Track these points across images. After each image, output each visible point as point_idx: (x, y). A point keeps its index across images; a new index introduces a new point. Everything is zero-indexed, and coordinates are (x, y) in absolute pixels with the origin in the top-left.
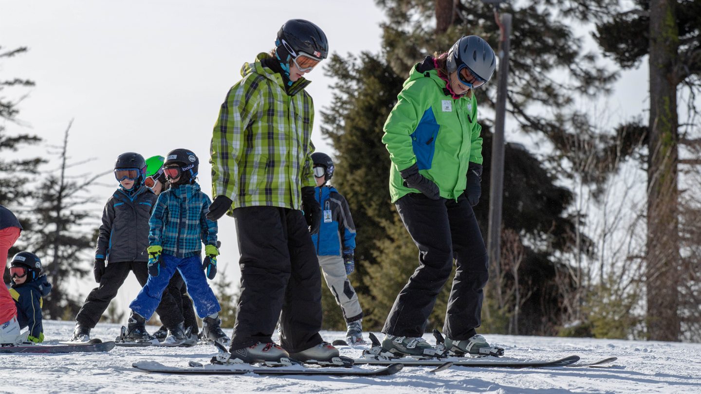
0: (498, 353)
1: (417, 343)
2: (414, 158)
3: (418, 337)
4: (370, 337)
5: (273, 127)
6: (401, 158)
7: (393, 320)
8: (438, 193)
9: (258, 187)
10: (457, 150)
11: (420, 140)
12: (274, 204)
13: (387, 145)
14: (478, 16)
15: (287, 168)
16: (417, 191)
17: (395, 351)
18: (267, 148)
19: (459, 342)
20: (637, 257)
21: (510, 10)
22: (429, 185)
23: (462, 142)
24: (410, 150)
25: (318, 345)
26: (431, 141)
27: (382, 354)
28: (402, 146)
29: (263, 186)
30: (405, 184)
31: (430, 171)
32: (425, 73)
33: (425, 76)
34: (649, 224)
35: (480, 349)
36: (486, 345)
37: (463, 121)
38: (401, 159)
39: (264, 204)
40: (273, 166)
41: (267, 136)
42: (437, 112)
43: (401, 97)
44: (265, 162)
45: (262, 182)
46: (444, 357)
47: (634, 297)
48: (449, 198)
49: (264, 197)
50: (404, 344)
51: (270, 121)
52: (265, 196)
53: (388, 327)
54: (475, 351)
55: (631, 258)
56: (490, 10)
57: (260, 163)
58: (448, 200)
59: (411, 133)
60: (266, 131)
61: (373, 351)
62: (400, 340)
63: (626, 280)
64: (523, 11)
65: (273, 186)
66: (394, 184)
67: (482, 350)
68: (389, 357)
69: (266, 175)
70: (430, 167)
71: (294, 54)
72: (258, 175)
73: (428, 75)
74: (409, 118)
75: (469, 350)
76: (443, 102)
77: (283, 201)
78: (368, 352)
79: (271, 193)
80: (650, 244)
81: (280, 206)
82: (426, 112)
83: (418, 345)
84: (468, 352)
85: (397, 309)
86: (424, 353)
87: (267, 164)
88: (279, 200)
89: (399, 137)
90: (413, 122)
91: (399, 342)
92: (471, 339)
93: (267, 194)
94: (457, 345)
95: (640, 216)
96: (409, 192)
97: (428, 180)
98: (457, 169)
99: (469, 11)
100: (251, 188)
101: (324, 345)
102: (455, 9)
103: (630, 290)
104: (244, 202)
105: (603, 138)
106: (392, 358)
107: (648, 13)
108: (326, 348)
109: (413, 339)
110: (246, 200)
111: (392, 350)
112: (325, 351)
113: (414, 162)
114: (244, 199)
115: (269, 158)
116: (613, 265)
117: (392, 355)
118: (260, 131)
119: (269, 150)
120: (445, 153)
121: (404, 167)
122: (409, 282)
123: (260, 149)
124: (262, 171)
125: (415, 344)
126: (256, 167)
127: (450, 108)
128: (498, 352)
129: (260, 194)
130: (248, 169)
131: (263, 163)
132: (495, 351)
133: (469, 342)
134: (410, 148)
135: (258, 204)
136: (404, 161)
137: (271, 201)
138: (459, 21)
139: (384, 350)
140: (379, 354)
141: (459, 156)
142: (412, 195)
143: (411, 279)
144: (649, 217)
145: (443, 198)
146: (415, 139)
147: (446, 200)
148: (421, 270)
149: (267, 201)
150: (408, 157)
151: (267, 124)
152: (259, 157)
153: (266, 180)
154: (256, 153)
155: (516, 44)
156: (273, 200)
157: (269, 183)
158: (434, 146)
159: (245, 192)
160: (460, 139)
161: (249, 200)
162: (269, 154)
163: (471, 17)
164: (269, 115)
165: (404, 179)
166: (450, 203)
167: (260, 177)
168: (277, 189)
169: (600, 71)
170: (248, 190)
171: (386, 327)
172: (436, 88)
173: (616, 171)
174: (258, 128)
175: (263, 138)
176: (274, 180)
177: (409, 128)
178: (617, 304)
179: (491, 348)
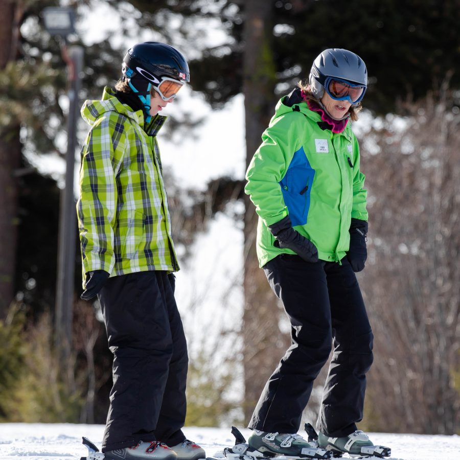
0: (383, 454)
1: (293, 441)
2: (284, 209)
3: (293, 433)
4: (232, 432)
5: (145, 175)
6: (269, 209)
7: (262, 412)
8: (316, 254)
9: (137, 249)
10: (336, 200)
11: (292, 190)
12: (157, 268)
13: (251, 196)
14: (43, 50)
15: (163, 223)
16: (290, 252)
17: (265, 449)
18: (141, 201)
19: (335, 439)
20: (232, 331)
21: (80, 44)
22: (305, 245)
23: (341, 190)
24: (279, 199)
25: (181, 444)
26: (305, 190)
27: (249, 453)
28: (269, 195)
29: (142, 248)
30: (276, 244)
31: (305, 226)
32: (294, 106)
33: (294, 110)
34: (246, 293)
35: (362, 448)
36: (369, 444)
37: (342, 164)
38: (268, 212)
39: (146, 269)
40: (151, 222)
41: (140, 187)
42: (310, 154)
43: (266, 137)
44: (141, 218)
45: (141, 243)
46: (326, 459)
47: (228, 380)
48: (330, 260)
49: (144, 261)
50: (276, 442)
51: (141, 168)
52: (145, 259)
53: (257, 420)
54: (355, 451)
55: (224, 333)
56: (57, 43)
57: (135, 220)
58: (328, 263)
59: (280, 180)
60: (138, 181)
61: (237, 450)
62: (273, 436)
63: (218, 358)
64: (96, 46)
65: (152, 247)
66: (262, 245)
67: (364, 450)
68: (257, 458)
69: (145, 234)
70: (306, 223)
71: (156, 81)
72: (135, 235)
73: (297, 109)
74: (275, 161)
75: (348, 450)
76: (317, 141)
77: (165, 263)
78: (231, 451)
79: (151, 255)
80: (247, 317)
81: (163, 269)
82: (295, 154)
83: (294, 443)
84: (346, 451)
85: (266, 399)
86: (302, 453)
87: (143, 221)
88: (161, 263)
89: (265, 185)
90: (281, 166)
91: (271, 439)
92: (351, 436)
93: (147, 256)
94: (333, 443)
95: (234, 285)
96: (280, 253)
97: (304, 238)
98: (339, 223)
99: (33, 45)
100: (128, 251)
101: (188, 444)
102: (16, 44)
103: (223, 370)
104: (121, 269)
105: (191, 193)
106: (261, 458)
107: (241, 47)
108: (190, 447)
109: (288, 436)
110: (123, 267)
111: (261, 449)
112: (190, 451)
113: (285, 214)
114: (121, 266)
115: (145, 213)
116: (203, 342)
117: (262, 455)
118: (130, 182)
119: (144, 204)
120: (323, 204)
121: (274, 221)
122: (280, 365)
123: (133, 204)
124: (140, 230)
125: (290, 442)
126: (131, 226)
127: (326, 148)
128: (383, 452)
129: (140, 257)
130: (121, 229)
131: (140, 220)
132: (380, 451)
133: (348, 439)
134: (279, 197)
135: (138, 270)
136: (273, 214)
137: (153, 265)
138: (20, 56)
139: (251, 448)
140: (245, 453)
141: (340, 207)
142: (285, 256)
143: (282, 361)
144: (245, 285)
145: (322, 261)
146: (286, 188)
147: (325, 264)
148: (294, 351)
149: (148, 265)
150: (278, 209)
151: (138, 173)
152: (133, 213)
153: (145, 241)
154: (129, 208)
155: (89, 83)
156: (155, 263)
157: (148, 243)
158: (309, 196)
159: (122, 257)
160: (340, 186)
161: (127, 266)
162: (145, 209)
163: (34, 52)
164: (139, 161)
165: (275, 235)
166: (331, 267)
167: (138, 238)
168: (156, 249)
169: (187, 115)
170: (125, 255)
171: (254, 421)
172: (307, 123)
173: (205, 230)
174: (127, 178)
175: (135, 190)
176: (153, 239)
177: (277, 174)
178: (208, 387)
179: (375, 447)
